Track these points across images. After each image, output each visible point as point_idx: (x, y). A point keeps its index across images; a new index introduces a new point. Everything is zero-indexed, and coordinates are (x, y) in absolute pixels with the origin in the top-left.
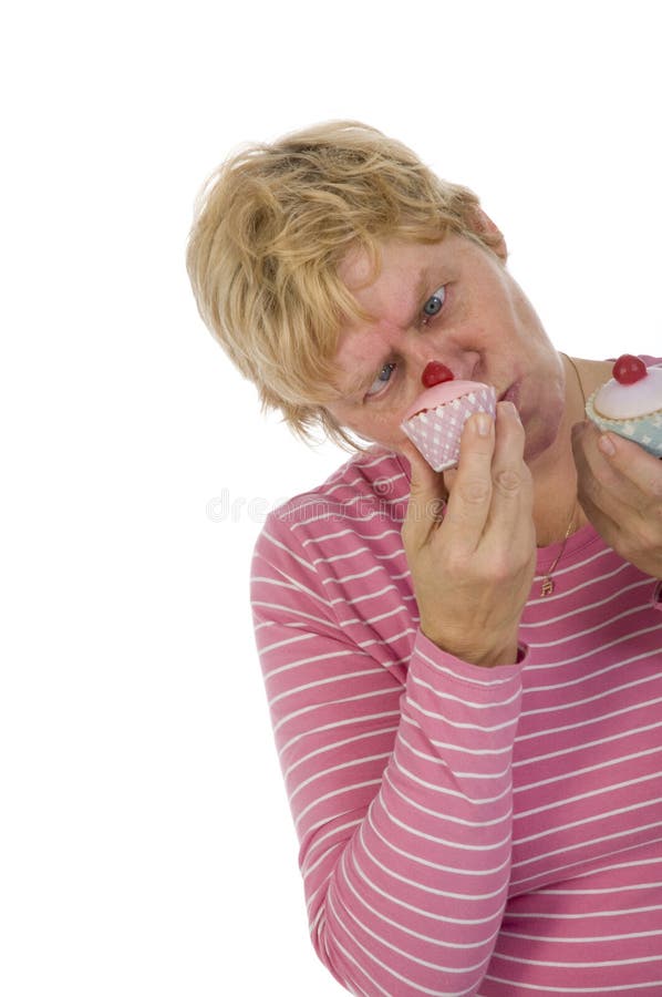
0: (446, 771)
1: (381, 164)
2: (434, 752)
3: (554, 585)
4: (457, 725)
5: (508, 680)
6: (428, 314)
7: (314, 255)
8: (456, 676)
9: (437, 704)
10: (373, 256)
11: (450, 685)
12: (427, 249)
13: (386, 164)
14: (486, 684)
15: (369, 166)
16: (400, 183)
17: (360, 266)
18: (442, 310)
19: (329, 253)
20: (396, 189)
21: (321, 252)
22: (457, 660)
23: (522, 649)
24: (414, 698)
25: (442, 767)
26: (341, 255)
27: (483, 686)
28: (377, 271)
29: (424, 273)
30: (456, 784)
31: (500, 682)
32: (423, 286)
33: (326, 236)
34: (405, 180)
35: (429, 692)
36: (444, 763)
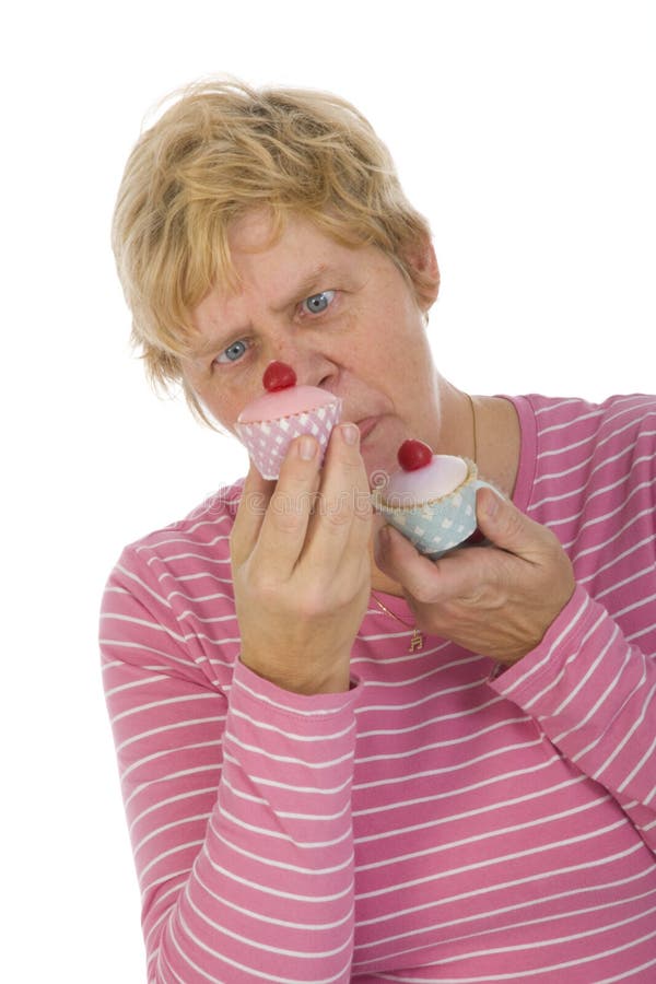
0: (268, 811)
1: (336, 145)
2: (254, 789)
3: (424, 639)
4: (277, 758)
5: (334, 711)
6: (306, 307)
7: (217, 196)
8: (275, 704)
9: (256, 736)
10: (276, 226)
11: (269, 714)
12: (341, 250)
13: (341, 148)
14: (307, 713)
15: (325, 141)
16: (346, 174)
17: (256, 228)
18: (324, 312)
19: (233, 202)
20: (338, 178)
21: (227, 196)
22: (272, 685)
23: (354, 682)
24: (232, 732)
25: (264, 806)
26: (243, 208)
27: (303, 716)
28: (274, 242)
29: (323, 269)
30: (279, 825)
31: (323, 712)
32: (315, 280)
33: (237, 184)
34: (354, 174)
35: (248, 724)
36: (266, 802)
